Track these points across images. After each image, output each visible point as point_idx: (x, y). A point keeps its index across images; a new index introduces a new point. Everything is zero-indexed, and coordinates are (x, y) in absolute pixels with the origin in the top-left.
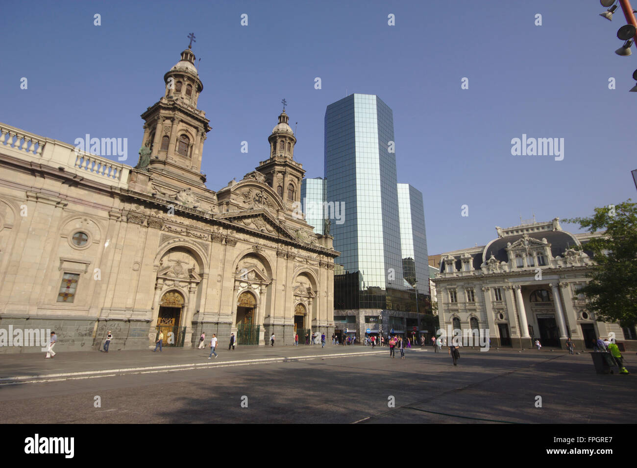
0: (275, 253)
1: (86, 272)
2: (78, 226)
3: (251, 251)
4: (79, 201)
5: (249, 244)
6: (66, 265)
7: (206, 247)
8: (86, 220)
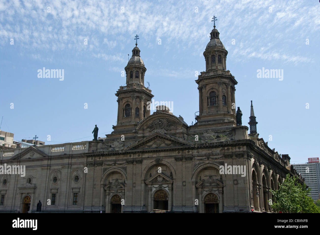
0: (173, 159)
1: (79, 192)
2: (75, 174)
3: (154, 163)
4: (75, 164)
5: (152, 159)
6: (74, 190)
7: (125, 169)
8: (77, 171)
